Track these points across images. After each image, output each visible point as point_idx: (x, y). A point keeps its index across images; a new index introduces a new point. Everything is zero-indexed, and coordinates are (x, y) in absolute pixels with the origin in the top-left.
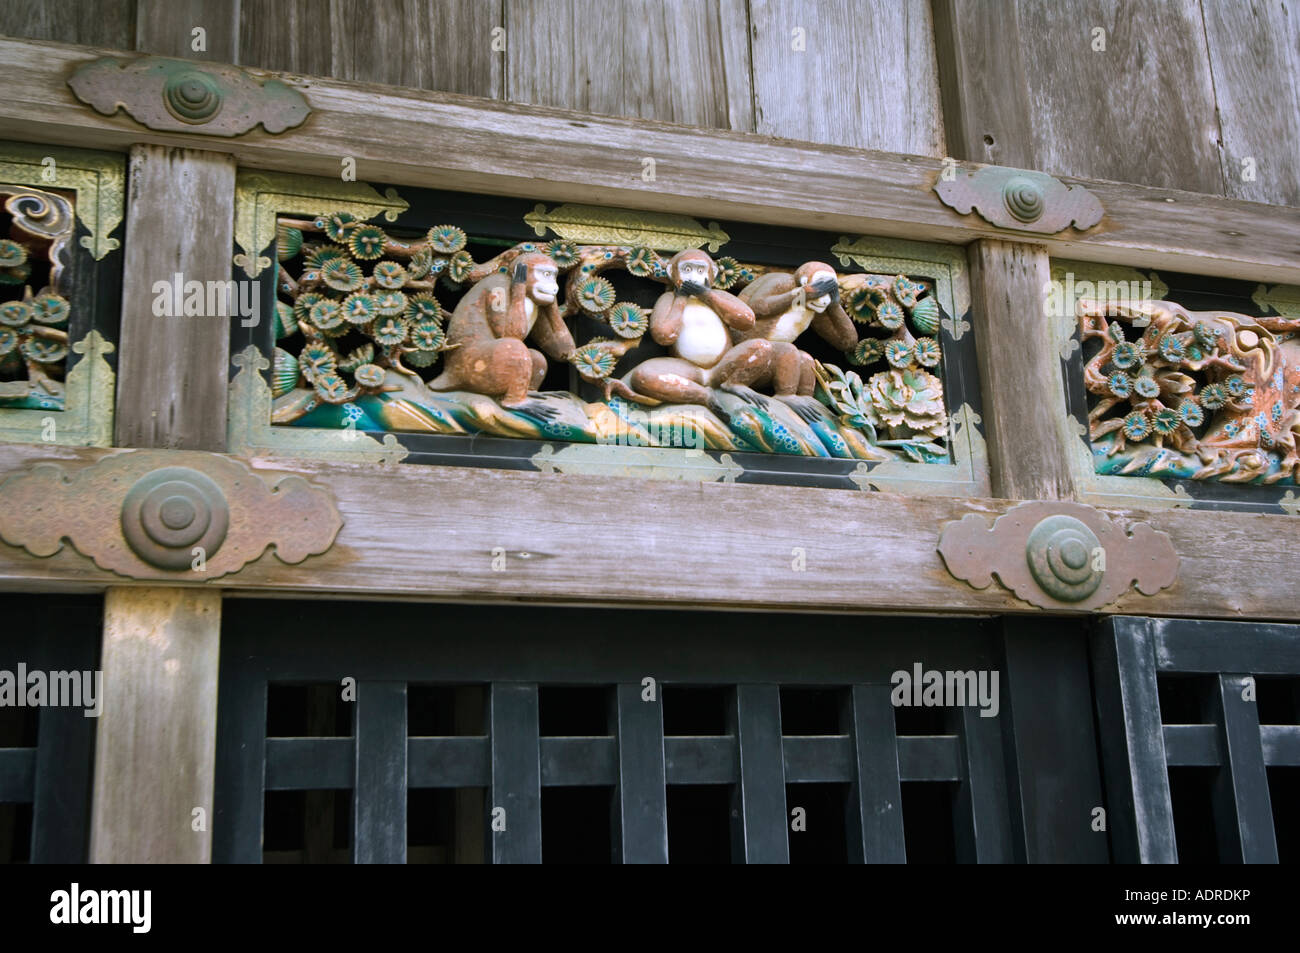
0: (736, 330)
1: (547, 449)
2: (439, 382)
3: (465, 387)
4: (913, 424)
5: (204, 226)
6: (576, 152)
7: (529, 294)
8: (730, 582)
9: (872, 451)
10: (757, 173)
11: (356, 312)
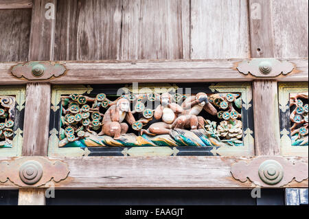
0: (177, 114)
1: (126, 149)
2: (100, 133)
3: (105, 134)
4: (230, 135)
5: (42, 101)
6: (132, 71)
7: (120, 110)
8: (168, 182)
9: (218, 143)
10: (183, 70)
11: (77, 118)
